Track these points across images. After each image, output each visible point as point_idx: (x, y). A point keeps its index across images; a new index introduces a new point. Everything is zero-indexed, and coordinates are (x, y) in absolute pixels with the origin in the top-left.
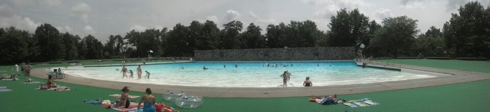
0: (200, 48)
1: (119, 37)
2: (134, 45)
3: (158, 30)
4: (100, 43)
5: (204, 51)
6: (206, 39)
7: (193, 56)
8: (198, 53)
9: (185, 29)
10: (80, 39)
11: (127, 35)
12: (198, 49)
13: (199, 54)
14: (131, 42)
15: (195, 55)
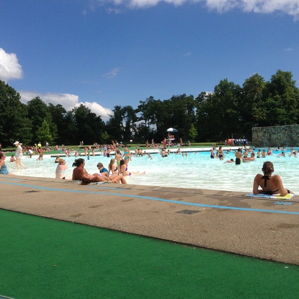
0: (263, 124)
1: (129, 109)
2: (152, 123)
3: (192, 96)
4: (99, 119)
5: (271, 128)
6: (273, 105)
7: (249, 138)
8: (258, 133)
9: (237, 91)
10: (65, 112)
11: (140, 104)
12: (259, 126)
13: (261, 134)
14: (146, 117)
15: (254, 135)
